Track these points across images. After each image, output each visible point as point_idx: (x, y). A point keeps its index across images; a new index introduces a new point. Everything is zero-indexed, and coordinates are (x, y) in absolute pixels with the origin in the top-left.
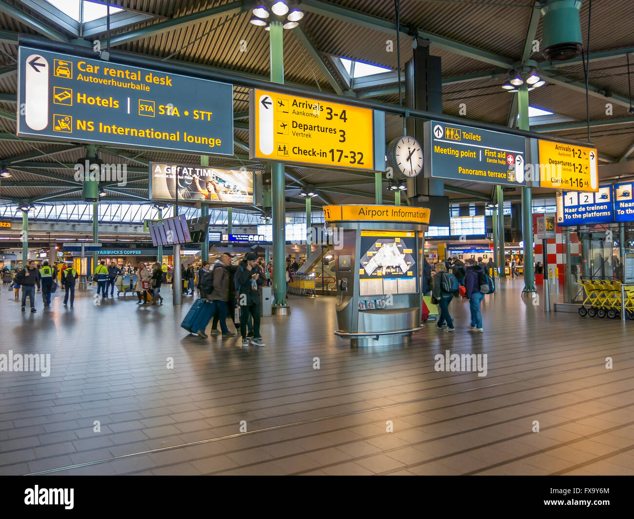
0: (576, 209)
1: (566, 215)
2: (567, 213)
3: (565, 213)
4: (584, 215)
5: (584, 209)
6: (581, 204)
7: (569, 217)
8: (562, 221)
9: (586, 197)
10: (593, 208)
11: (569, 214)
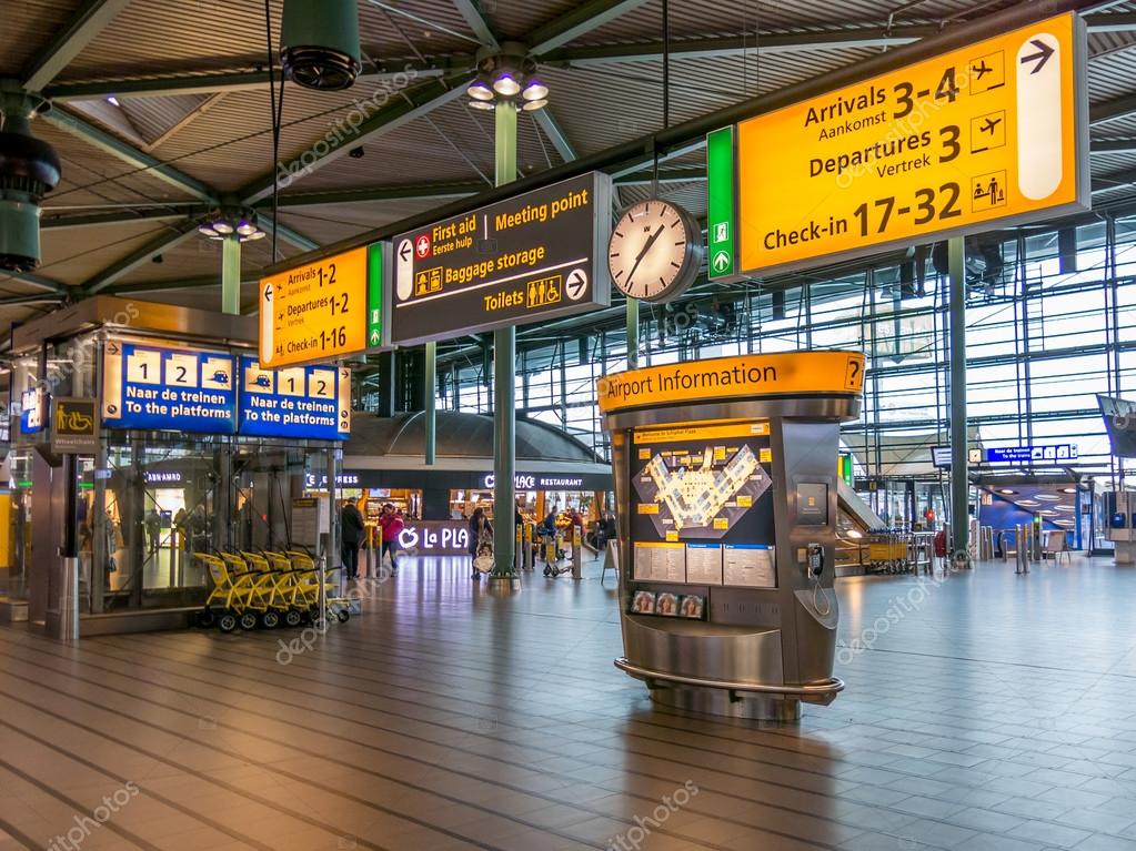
0: (155, 393)
1: (130, 403)
2: (131, 399)
3: (125, 397)
4: (173, 408)
5: (174, 396)
6: (167, 383)
7: (138, 408)
8: (118, 415)
9: (181, 371)
10: (195, 398)
11: (136, 400)
